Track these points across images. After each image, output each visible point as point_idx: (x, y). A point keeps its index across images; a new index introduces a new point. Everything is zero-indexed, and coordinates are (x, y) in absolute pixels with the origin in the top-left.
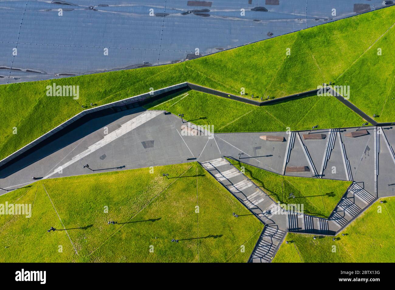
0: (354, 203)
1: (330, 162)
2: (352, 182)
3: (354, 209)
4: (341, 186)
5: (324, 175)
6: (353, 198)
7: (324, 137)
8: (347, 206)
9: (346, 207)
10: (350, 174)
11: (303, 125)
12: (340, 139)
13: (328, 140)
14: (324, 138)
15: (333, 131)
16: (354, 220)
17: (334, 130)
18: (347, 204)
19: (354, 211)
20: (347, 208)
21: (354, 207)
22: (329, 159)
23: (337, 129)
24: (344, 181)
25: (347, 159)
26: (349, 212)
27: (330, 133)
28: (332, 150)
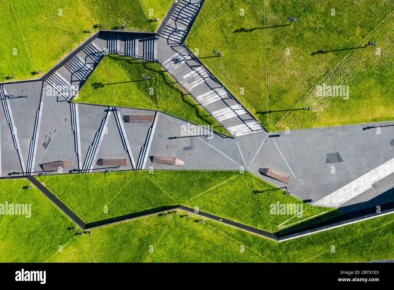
0: (72, 74)
1: (96, 128)
2: (72, 102)
3: (74, 66)
4: (86, 95)
5: (105, 111)
6: (72, 80)
7: (100, 162)
8: (81, 70)
9: (83, 69)
10: (72, 112)
11: (125, 178)
12: (80, 159)
13: (95, 157)
14: (100, 160)
15: (87, 170)
16: (74, 50)
17: (85, 171)
18: (81, 73)
19: (74, 63)
20: (81, 67)
21: (73, 69)
22: (97, 132)
23: (81, 173)
24: (82, 102)
25: (74, 132)
26: (80, 62)
27: (92, 167)
28: (92, 145)
